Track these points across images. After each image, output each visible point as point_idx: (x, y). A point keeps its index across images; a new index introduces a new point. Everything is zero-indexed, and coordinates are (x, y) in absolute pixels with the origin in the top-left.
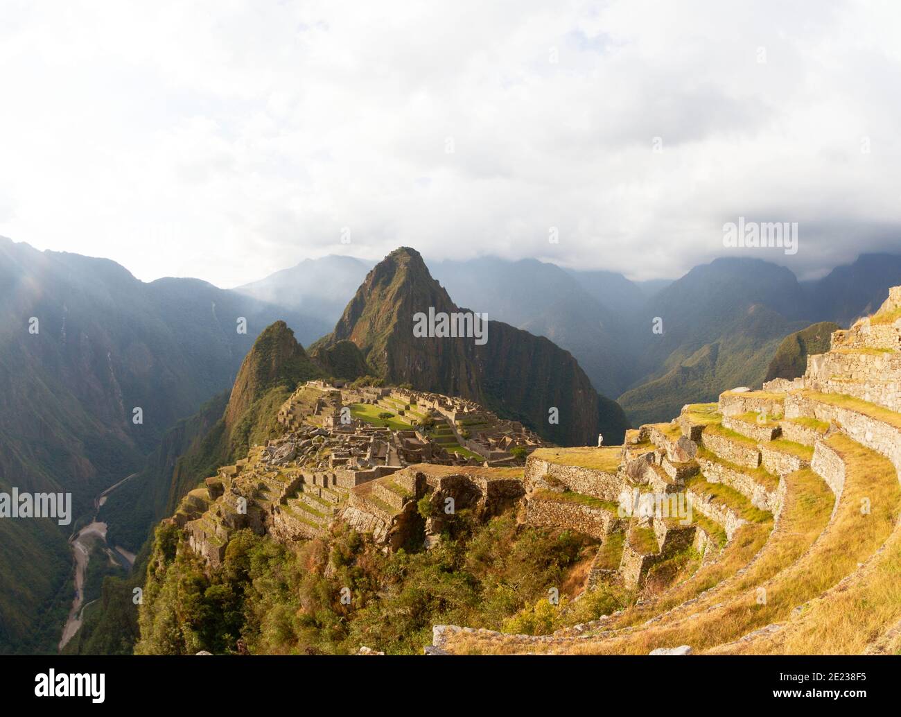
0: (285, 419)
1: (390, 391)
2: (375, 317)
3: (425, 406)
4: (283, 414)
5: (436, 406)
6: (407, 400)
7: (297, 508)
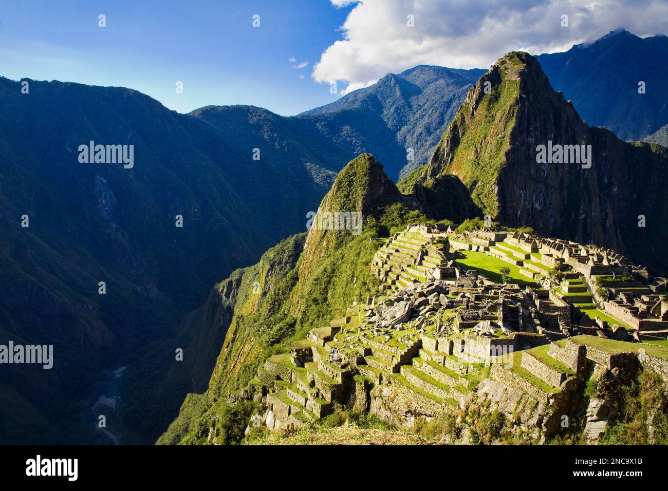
0: (379, 271)
1: (505, 236)
2: (481, 144)
3: (551, 256)
4: (377, 264)
5: (566, 255)
6: (527, 248)
7: (415, 378)
